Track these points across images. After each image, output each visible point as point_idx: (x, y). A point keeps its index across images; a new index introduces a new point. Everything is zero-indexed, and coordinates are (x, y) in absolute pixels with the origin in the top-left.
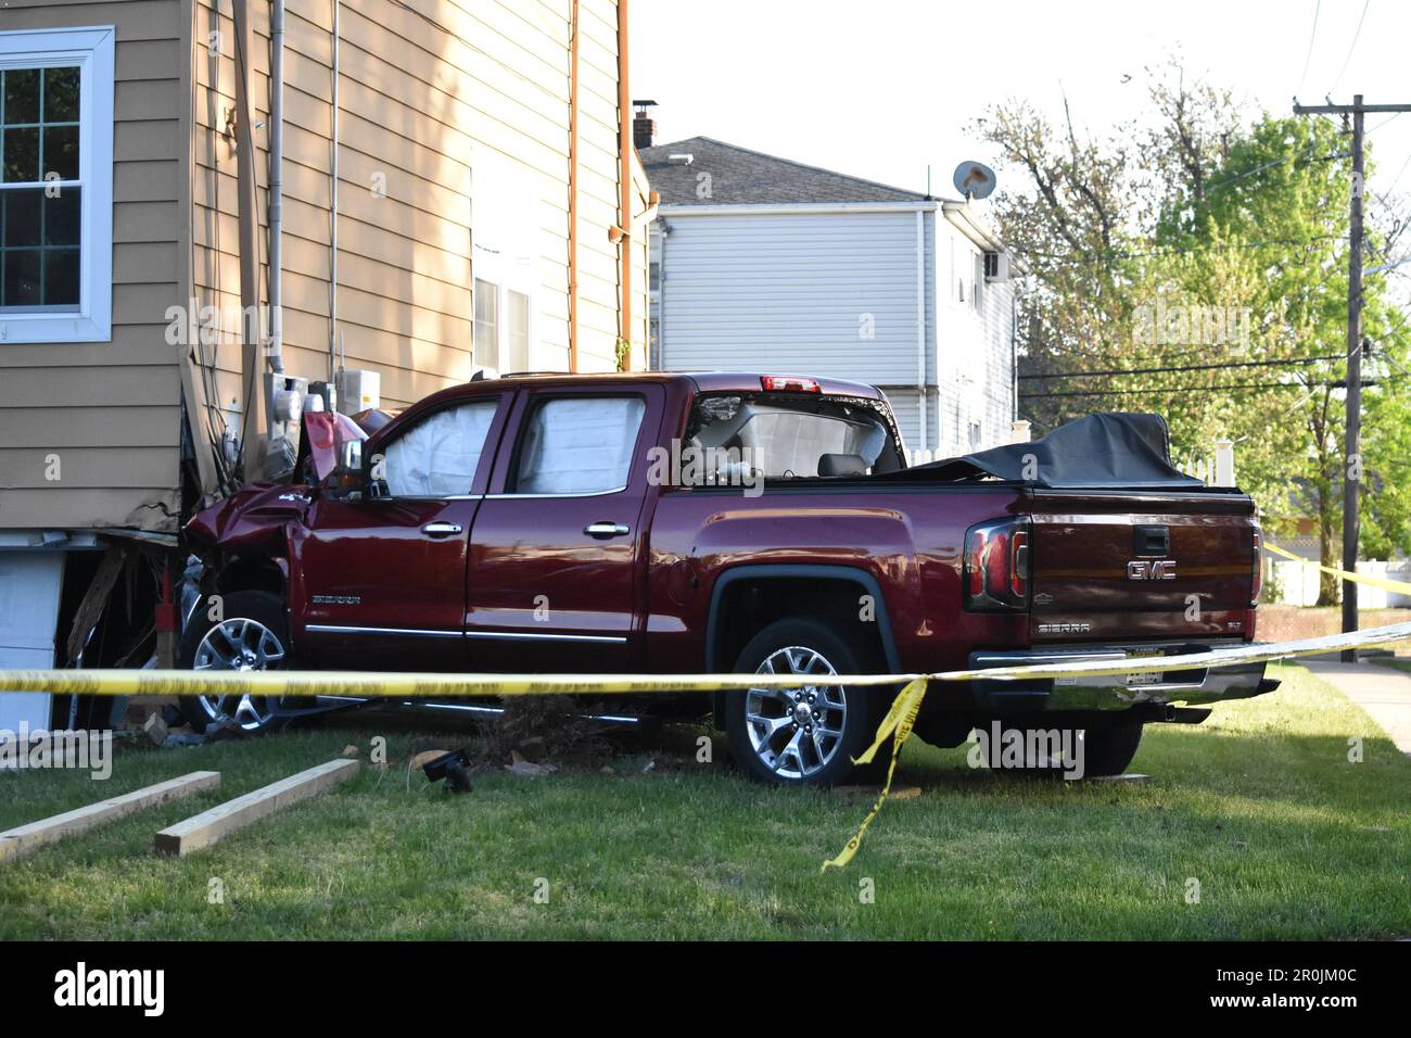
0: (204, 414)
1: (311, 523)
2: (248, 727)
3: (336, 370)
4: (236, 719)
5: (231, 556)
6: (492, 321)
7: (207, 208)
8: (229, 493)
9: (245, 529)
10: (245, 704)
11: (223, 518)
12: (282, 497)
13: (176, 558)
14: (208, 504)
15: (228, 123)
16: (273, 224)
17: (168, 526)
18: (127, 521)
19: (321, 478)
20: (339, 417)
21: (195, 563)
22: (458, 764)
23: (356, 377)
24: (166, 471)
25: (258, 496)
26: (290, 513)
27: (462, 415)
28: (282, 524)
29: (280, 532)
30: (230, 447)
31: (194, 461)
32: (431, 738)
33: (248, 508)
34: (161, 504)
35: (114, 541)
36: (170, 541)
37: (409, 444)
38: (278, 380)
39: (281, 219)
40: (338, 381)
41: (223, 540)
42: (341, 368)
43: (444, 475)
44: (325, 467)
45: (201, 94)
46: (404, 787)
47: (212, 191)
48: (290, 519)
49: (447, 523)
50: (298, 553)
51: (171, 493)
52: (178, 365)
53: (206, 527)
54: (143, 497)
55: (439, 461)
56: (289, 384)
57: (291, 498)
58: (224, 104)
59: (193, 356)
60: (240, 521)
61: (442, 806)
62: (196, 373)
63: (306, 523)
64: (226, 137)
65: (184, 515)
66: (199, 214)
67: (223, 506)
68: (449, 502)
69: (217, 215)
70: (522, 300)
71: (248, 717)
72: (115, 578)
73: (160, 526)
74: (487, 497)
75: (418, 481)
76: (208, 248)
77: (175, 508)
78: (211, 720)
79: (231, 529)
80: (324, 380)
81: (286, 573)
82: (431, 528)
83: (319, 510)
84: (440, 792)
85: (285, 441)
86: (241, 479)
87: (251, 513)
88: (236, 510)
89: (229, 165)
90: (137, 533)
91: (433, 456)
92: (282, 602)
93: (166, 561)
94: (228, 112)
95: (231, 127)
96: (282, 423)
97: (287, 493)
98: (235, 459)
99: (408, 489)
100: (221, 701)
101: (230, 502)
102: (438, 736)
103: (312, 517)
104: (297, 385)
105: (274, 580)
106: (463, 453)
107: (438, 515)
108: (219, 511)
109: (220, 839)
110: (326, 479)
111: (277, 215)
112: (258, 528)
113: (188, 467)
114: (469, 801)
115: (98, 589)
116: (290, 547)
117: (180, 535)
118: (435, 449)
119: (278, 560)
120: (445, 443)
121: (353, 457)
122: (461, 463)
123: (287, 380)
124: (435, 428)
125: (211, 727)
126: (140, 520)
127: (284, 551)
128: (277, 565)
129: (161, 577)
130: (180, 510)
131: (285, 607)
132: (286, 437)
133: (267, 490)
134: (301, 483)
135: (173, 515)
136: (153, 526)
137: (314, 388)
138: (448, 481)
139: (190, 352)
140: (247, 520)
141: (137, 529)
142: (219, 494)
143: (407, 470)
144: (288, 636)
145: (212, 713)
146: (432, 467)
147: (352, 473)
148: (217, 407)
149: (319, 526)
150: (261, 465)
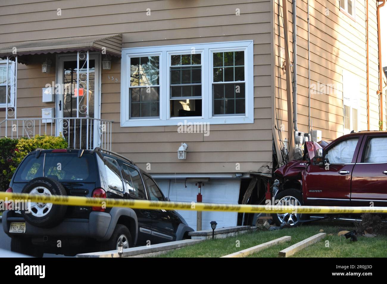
0: (279, 142)
1: (308, 171)
2: (291, 225)
3: (310, 130)
4: (288, 222)
5: (287, 180)
6: (348, 116)
7: (279, 88)
8: (285, 163)
9: (290, 172)
10: (290, 219)
11: (285, 170)
12: (301, 164)
13: (271, 181)
14: (280, 166)
15: (283, 65)
16: (294, 92)
17: (269, 172)
18: (258, 171)
19: (311, 159)
20: (315, 143)
21: (277, 181)
22: (354, 234)
23: (316, 132)
24: (269, 157)
25: (294, 164)
26: (303, 168)
27: (349, 142)
28: (301, 171)
29: (300, 173)
30: (285, 151)
31: (276, 155)
32: (342, 228)
33: (292, 167)
34: (267, 166)
35: (255, 176)
36: (270, 176)
37: (334, 150)
38: (297, 133)
39: (297, 90)
40: (311, 133)
41: (285, 175)
42: (312, 129)
43: (344, 158)
44: (312, 156)
45: (277, 57)
46: (339, 240)
47: (280, 83)
48: (302, 170)
49: (346, 171)
50: (305, 179)
51: (270, 163)
52: (272, 129)
53: (280, 172)
54: (262, 164)
55: (343, 154)
56: (299, 134)
57: (303, 164)
58: (282, 60)
59: (276, 127)
60: (289, 170)
61: (351, 245)
62: (277, 131)
63: (307, 171)
64: (283, 69)
65: (274, 169)
66: (277, 89)
67: (285, 166)
68: (345, 165)
69: (281, 90)
70: (355, 110)
71: (291, 222)
72: (254, 185)
73: (267, 172)
74: (356, 164)
75: (337, 160)
76: (279, 98)
77: (271, 167)
78: (281, 223)
79: (287, 172)
80: (307, 133)
81: (302, 184)
82: (341, 172)
83: (311, 167)
84: (349, 241)
85: (299, 149)
86: (288, 159)
87: (292, 168)
88: (288, 168)
89: (284, 76)
90: (261, 174)
91: (341, 153)
92: (301, 192)
93: (268, 181)
94: (283, 62)
95: (284, 66)
96: (298, 144)
97: (302, 163)
98: (287, 154)
99: (334, 161)
100: (284, 218)
101: (286, 165)
102: (343, 227)
103: (308, 169)
104: (301, 134)
105: (298, 186)
106: (349, 152)
107: (342, 169)
108: (284, 168)
109: (295, 253)
110: (313, 159)
111: (296, 89)
112: (294, 172)
113: (275, 156)
114: (357, 244)
115: (250, 189)
116: (303, 177)
117: (273, 174)
118: (342, 151)
119: (299, 181)
120: (344, 150)
121: (320, 153)
122: (349, 155)
123: (299, 133)
124: (342, 145)
125: (282, 225)
126: (262, 170)
127: (301, 178)
128: (299, 182)
129: (267, 186)
130: (272, 167)
131: (301, 193)
132: (299, 148)
133: (297, 162)
134: (305, 160)
135: (271, 169)
136: (265, 172)
137: (306, 135)
138: (345, 159)
139: (275, 125)
140: (291, 170)
141: (261, 173)
142: (283, 163)
143: (334, 157)
144: (302, 200)
145: (281, 221)
146: (341, 156)
147: (320, 158)
148: (282, 140)
149: (311, 171)
150: (294, 156)
